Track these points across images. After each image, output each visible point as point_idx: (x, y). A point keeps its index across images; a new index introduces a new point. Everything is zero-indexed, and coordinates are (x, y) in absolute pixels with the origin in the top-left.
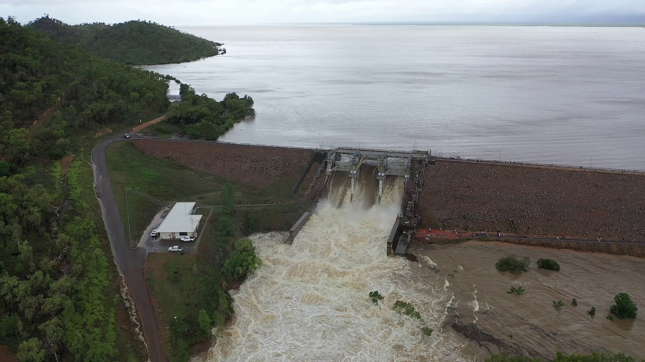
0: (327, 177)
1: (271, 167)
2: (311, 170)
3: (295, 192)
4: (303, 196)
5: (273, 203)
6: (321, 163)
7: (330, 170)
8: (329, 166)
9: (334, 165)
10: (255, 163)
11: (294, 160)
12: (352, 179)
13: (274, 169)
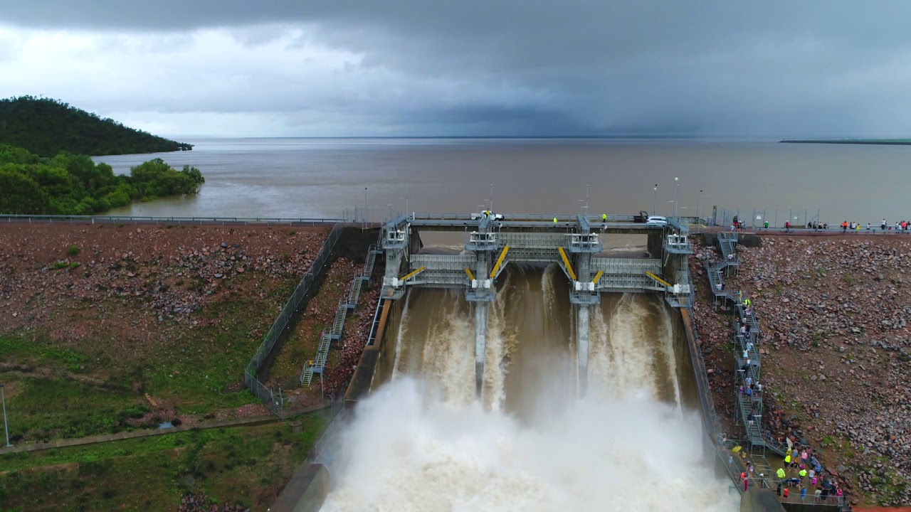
0: (386, 307)
1: (179, 284)
2: (327, 286)
3: (264, 370)
4: (295, 384)
5: (158, 421)
6: (360, 261)
7: (396, 282)
8: (392, 267)
9: (405, 269)
10: (123, 271)
11: (266, 256)
12: (478, 310)
13: (191, 289)
